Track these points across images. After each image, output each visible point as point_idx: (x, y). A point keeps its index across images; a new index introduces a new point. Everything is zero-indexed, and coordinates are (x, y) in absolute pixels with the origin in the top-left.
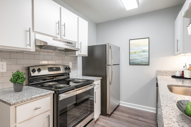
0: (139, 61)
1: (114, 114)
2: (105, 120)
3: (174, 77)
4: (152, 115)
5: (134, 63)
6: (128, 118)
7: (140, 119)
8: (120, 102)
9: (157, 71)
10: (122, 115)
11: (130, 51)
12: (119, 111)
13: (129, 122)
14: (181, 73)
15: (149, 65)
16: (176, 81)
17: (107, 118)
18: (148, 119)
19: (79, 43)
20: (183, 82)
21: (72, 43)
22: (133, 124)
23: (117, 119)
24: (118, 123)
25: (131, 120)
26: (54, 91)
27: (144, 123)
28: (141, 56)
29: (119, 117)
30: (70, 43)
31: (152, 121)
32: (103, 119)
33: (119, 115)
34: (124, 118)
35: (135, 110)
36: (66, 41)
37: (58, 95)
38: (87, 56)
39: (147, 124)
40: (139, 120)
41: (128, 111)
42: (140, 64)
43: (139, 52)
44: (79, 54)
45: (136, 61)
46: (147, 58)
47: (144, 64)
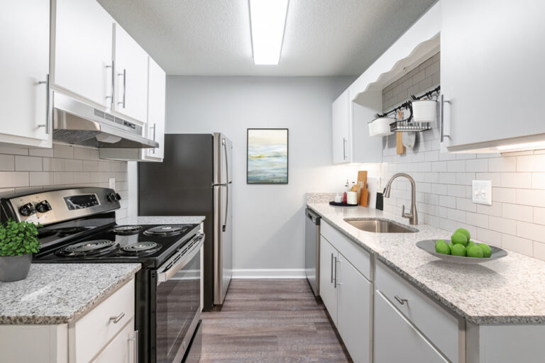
0: (267, 175)
1: (229, 301)
2: (214, 322)
3: (333, 204)
4: (301, 285)
5: (258, 180)
6: (263, 302)
7: (284, 296)
8: (234, 270)
9: (307, 194)
10: (245, 298)
11: (249, 153)
12: (237, 292)
13: (267, 309)
14: (343, 196)
15: (287, 183)
16: (336, 210)
17: (216, 315)
18: (297, 292)
19: (151, 125)
20: (345, 212)
21: (134, 125)
22: (275, 310)
23: (240, 310)
24: (246, 318)
25: (269, 304)
26: (140, 264)
27: (294, 303)
28: (272, 164)
29: (242, 304)
30: (130, 125)
31: (305, 295)
32: (208, 319)
33: (241, 301)
34: (253, 303)
35: (267, 282)
36: (122, 120)
37: (153, 272)
38: (162, 161)
39: (299, 303)
40: (283, 300)
41: (255, 287)
42: (270, 181)
43: (269, 157)
44: (148, 155)
45: (263, 175)
46: (283, 169)
47: (278, 181)
